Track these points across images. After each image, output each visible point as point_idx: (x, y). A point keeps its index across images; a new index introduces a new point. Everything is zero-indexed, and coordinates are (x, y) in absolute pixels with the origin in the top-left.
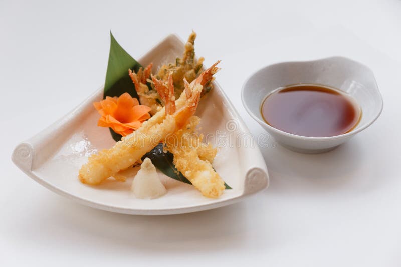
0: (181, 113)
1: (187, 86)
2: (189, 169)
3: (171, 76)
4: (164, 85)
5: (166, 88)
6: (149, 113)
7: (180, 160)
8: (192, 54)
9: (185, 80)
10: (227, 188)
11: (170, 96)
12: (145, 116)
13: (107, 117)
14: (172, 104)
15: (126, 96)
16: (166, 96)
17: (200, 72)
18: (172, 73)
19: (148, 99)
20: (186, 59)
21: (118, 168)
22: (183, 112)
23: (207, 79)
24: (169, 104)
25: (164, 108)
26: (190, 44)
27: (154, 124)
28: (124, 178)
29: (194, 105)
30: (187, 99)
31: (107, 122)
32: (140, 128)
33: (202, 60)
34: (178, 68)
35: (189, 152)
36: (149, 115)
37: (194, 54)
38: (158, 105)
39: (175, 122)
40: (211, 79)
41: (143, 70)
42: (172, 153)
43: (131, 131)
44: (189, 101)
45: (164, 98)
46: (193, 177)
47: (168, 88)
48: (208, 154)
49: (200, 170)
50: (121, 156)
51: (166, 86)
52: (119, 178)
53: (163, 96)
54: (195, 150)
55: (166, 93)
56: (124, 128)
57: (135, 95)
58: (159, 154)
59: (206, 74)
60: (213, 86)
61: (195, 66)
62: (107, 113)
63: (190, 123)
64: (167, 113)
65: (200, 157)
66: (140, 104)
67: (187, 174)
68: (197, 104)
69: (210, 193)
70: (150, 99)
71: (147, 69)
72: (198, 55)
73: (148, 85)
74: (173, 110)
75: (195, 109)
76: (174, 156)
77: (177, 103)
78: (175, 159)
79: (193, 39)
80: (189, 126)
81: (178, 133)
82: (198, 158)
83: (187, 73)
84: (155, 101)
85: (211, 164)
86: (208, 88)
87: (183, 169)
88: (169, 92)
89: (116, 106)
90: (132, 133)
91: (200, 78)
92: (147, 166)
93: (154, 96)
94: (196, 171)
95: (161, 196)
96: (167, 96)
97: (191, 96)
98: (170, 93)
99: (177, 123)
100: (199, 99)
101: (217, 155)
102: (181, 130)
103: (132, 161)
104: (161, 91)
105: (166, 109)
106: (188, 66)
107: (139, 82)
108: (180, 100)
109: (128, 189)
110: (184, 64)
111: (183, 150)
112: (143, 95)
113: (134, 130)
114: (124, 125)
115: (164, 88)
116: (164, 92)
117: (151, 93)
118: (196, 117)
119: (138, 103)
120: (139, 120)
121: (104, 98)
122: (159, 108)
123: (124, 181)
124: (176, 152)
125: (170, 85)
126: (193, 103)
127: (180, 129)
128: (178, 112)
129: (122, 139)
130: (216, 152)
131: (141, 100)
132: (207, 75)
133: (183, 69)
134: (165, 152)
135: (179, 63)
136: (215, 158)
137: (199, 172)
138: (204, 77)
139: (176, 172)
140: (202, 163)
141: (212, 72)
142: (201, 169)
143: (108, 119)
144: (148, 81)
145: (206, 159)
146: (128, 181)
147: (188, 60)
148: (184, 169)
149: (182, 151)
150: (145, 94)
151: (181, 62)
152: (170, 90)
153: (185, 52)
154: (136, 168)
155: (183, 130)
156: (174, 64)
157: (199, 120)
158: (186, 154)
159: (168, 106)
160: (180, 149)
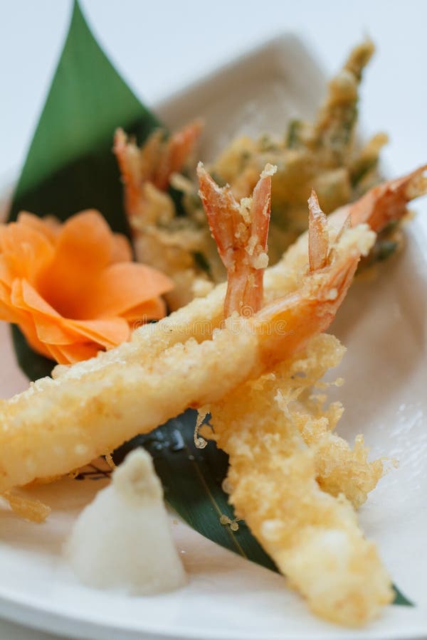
0: (279, 316)
1: (318, 223)
2: (278, 512)
3: (266, 180)
4: (236, 206)
5: (241, 219)
6: (164, 297)
7: (251, 478)
9: (313, 202)
10: (400, 600)
11: (250, 251)
12: (146, 306)
13: (15, 285)
14: (252, 278)
15: (91, 223)
16: (235, 249)
17: (368, 181)
18: (270, 171)
19: (164, 247)
21: (30, 470)
22: (289, 311)
23: (391, 211)
24: (243, 280)
25: (222, 289)
26: (348, 77)
27: (181, 338)
28: (43, 507)
29: (333, 294)
30: (312, 270)
31: (14, 301)
32: (125, 345)
33: (382, 140)
34: (292, 156)
35: (284, 454)
36: (161, 306)
37: (355, 113)
38: (197, 274)
39: (256, 343)
40: (403, 213)
41: (165, 138)
42: (225, 450)
43: (91, 348)
44: (317, 277)
45: (230, 251)
46: (287, 543)
47: (248, 220)
48: (350, 474)
49: (315, 522)
50: (51, 428)
51: (242, 211)
52: (24, 506)
53: (227, 243)
54: (310, 453)
55: (237, 235)
56: (67, 333)
57: (120, 224)
58: (173, 449)
59: (388, 193)
60: (406, 238)
61: (353, 158)
62: (15, 273)
63: (304, 357)
64: (232, 305)
65: (320, 481)
66: (135, 259)
67: (268, 532)
68: (344, 294)
69: (339, 605)
70: (176, 247)
71: (178, 138)
72: (369, 122)
73: (177, 197)
74: (253, 300)
75: (333, 311)
76: (232, 461)
77: (270, 277)
78: (232, 474)
79: (361, 59)
80: (302, 365)
81: (257, 385)
82: (316, 486)
83: (324, 179)
84: (189, 260)
85: (357, 510)
86: (387, 244)
87: (256, 509)
88: (250, 235)
89: (50, 252)
90: (95, 356)
91: (366, 204)
92: (137, 477)
93: (188, 238)
94: (301, 524)
95: (165, 589)
96: (239, 249)
97: (326, 263)
98: (254, 240)
99: (260, 346)
100: (350, 278)
101: (382, 485)
102: (272, 376)
103: (83, 453)
104: (223, 227)
105: (229, 293)
106: (326, 155)
107: (143, 181)
108: (281, 269)
109: (53, 547)
110: (317, 144)
111: (268, 446)
112: (151, 229)
113: (104, 350)
114: (69, 324)
115: (235, 219)
116: (233, 230)
117: (181, 228)
118: (330, 339)
119: (126, 253)
120: (123, 315)
121: (12, 217)
122: (200, 284)
123: (39, 519)
124: (239, 447)
125: (259, 211)
126: (329, 287)
127: (267, 370)
128: (271, 310)
129: (54, 373)
130: (377, 474)
131: (142, 244)
132: (390, 199)
134: (200, 444)
135: (298, 139)
136: (370, 495)
137: (310, 530)
138: (380, 205)
139: (225, 519)
140: (324, 499)
141: (411, 191)
142: (319, 520)
143: (20, 294)
144: (179, 182)
145: (341, 491)
146: (55, 522)
147: (331, 132)
148: (262, 511)
149: (263, 447)
150: (159, 225)
151: (308, 133)
152: (255, 228)
153: (324, 100)
154: (87, 482)
155: (279, 376)
156: (278, 138)
157: (340, 350)
158: (276, 461)
159: (239, 285)
160: (255, 438)
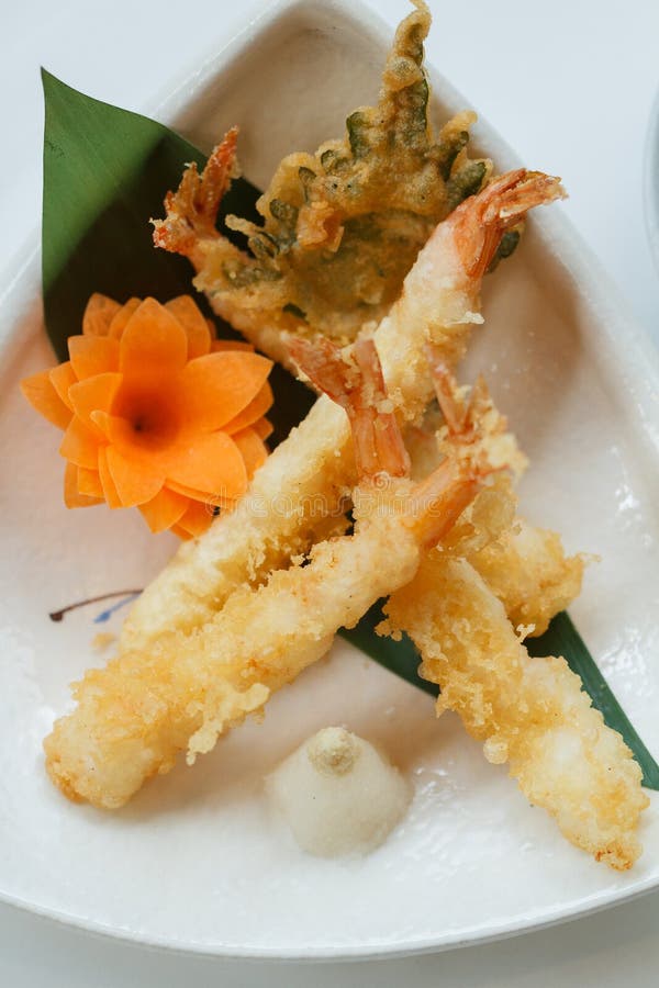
4: (335, 355)
8: (419, 101)
20: (394, 119)
34: (364, 169)
51: (347, 361)
53: (339, 392)
61: (436, 146)
79: (414, 35)
83: (408, 188)
104: (329, 380)
106: (406, 157)
111: (458, 636)
124: (428, 648)
133: (387, 170)
135: (364, 142)
149: (455, 641)
151: (374, 133)
160: (442, 629)
